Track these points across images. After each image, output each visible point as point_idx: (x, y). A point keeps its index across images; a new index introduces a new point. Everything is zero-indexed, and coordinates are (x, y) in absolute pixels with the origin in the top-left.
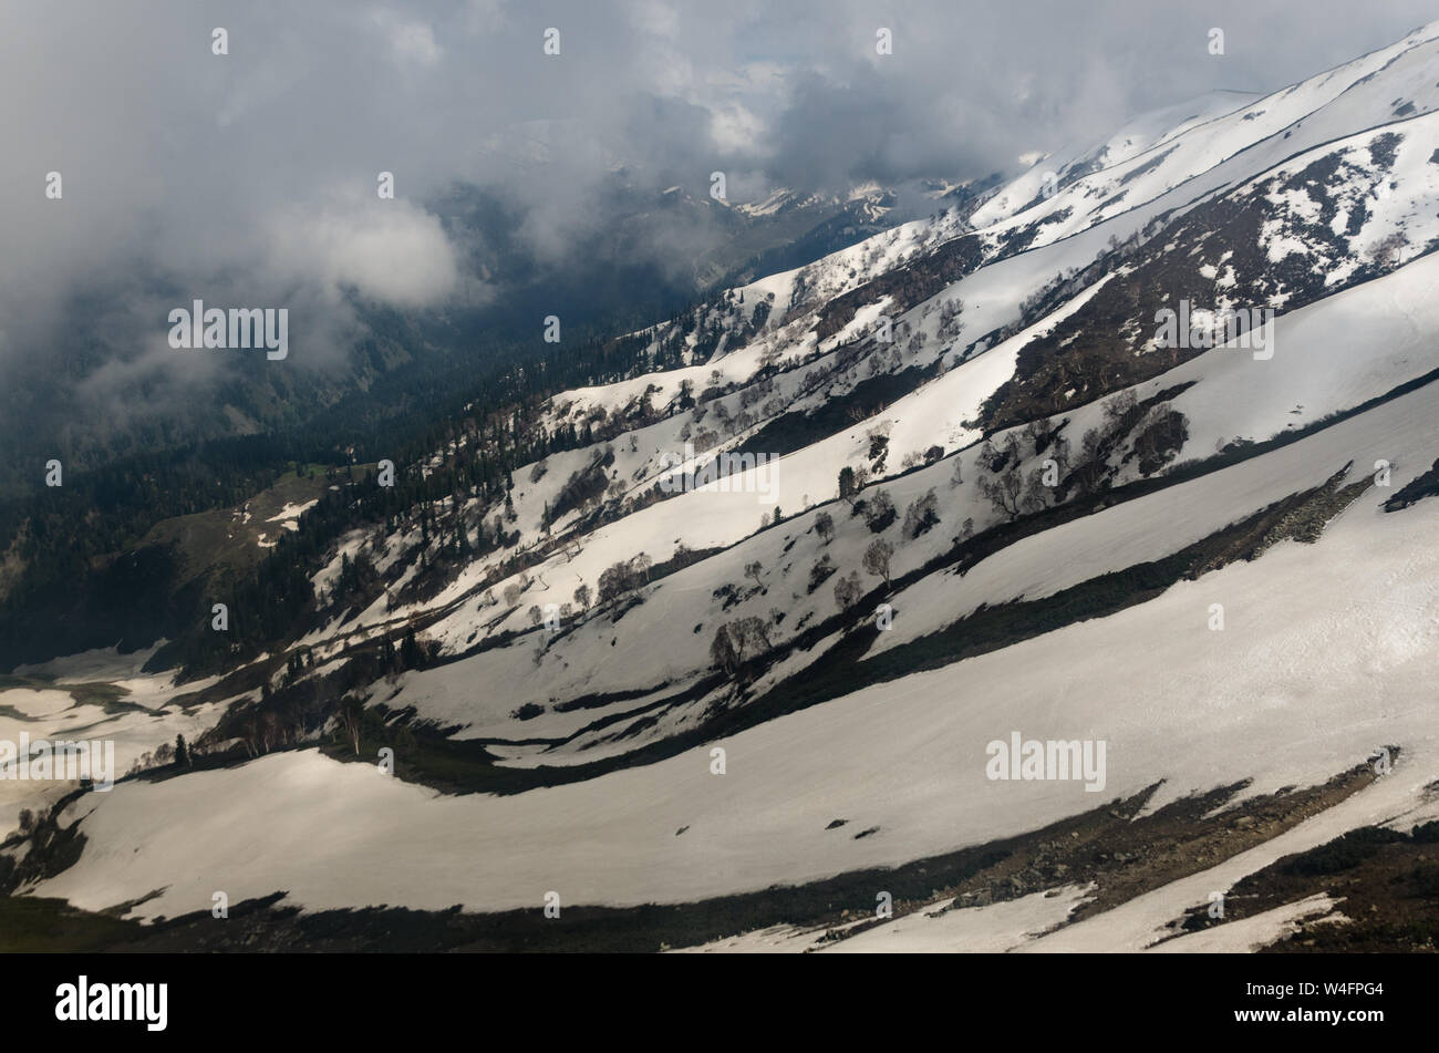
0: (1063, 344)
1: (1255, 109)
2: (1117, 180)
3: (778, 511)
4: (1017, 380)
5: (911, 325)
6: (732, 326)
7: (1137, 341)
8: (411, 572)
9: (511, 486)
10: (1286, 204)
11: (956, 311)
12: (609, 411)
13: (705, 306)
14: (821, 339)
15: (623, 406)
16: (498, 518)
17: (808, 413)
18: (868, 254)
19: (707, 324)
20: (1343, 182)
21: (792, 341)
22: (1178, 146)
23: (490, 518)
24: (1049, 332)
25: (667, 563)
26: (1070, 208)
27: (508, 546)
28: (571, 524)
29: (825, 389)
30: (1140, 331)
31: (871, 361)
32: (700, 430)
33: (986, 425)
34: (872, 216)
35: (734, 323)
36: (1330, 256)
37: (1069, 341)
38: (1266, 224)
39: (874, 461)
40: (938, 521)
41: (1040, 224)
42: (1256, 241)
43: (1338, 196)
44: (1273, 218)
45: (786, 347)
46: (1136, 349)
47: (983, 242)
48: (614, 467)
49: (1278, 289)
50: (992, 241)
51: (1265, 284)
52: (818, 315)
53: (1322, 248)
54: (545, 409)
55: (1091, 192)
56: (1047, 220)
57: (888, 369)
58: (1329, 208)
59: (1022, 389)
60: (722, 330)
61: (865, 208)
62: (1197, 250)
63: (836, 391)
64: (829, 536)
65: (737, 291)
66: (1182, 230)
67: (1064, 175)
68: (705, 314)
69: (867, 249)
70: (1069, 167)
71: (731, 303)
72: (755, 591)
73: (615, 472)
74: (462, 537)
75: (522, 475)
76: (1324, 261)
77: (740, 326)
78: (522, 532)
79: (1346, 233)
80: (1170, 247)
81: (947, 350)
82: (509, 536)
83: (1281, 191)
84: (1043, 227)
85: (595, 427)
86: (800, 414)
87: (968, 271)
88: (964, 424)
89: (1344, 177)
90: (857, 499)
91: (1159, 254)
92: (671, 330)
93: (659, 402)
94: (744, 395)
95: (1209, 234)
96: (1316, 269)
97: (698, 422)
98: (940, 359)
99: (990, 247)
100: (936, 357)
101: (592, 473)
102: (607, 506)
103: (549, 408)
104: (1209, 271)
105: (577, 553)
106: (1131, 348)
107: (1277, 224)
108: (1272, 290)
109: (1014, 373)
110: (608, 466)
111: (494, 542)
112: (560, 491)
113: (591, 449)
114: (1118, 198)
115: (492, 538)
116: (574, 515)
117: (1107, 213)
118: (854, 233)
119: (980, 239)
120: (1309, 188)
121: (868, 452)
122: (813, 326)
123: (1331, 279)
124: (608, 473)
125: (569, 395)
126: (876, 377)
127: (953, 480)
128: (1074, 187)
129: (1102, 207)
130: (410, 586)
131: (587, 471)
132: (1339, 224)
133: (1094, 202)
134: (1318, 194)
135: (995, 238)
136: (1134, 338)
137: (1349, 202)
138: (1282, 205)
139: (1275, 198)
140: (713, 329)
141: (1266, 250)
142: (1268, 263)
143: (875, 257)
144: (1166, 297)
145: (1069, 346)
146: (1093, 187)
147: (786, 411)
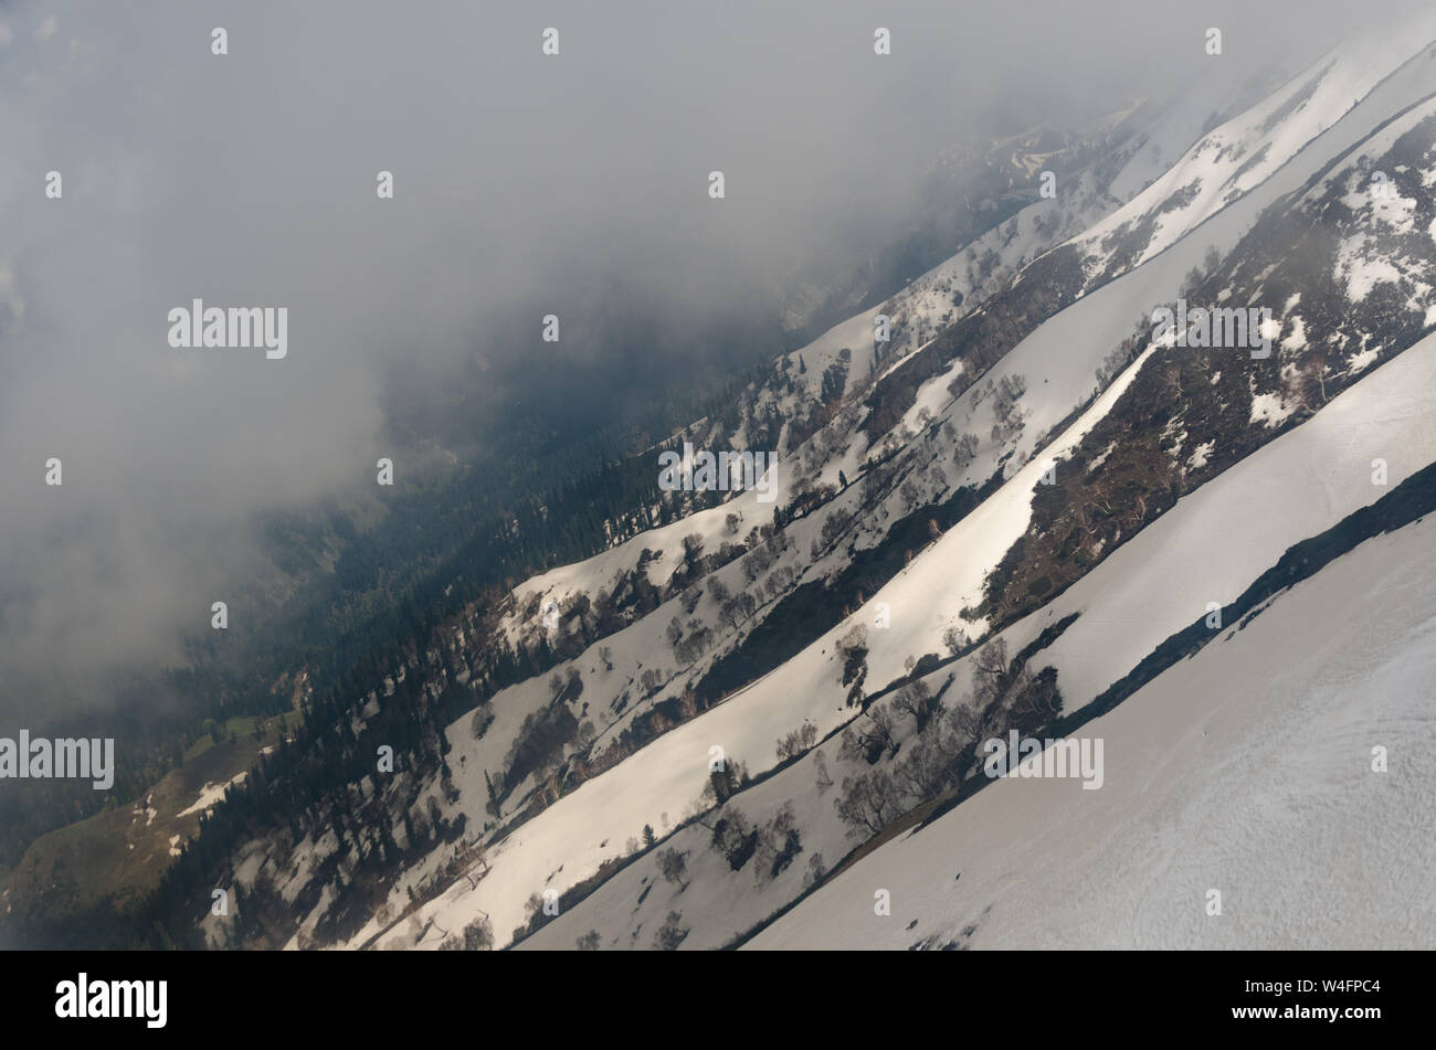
0: (1093, 466)
2: (1257, 128)
3: (648, 831)
4: (1034, 532)
5: (956, 426)
6: (793, 410)
7: (1182, 451)
8: (327, 898)
9: (446, 748)
10: (1368, 207)
11: (1015, 392)
12: (593, 598)
13: (751, 387)
14: (871, 442)
15: (610, 589)
16: (432, 801)
17: (828, 583)
18: (975, 266)
19: (757, 414)
21: (833, 450)
23: (422, 803)
24: (1074, 450)
26: (1197, 182)
27: (450, 841)
28: (526, 798)
29: (847, 542)
30: (1186, 434)
31: (907, 490)
32: (693, 625)
33: (994, 611)
35: (796, 405)
36: (1429, 280)
37: (1100, 460)
38: (1342, 242)
39: (850, 686)
40: (799, 850)
41: (1156, 214)
44: (1353, 231)
45: (827, 460)
47: (1082, 253)
48: (581, 700)
49: (1363, 343)
50: (1095, 250)
51: (1345, 339)
52: (867, 403)
53: (1420, 268)
54: (506, 608)
55: (1223, 152)
56: (1167, 206)
57: (930, 497)
58: (1426, 204)
59: (1042, 547)
60: (780, 419)
61: (1014, 160)
62: (1255, 295)
63: (863, 543)
64: (683, 880)
65: (794, 357)
68: (754, 400)
69: (974, 257)
71: (787, 377)
73: (586, 705)
74: (387, 839)
75: (460, 730)
76: (1421, 289)
77: (805, 408)
78: (467, 814)
80: (1224, 295)
81: (1009, 455)
82: (451, 822)
83: (1361, 188)
84: (1163, 218)
85: (574, 626)
86: (818, 584)
87: (1066, 303)
90: (718, 817)
92: (709, 432)
93: (660, 575)
94: (748, 562)
95: (1271, 268)
96: (1411, 303)
97: (691, 612)
99: (1094, 259)
100: (995, 467)
101: (552, 715)
102: (572, 763)
103: (512, 606)
105: (485, 874)
107: (1358, 241)
108: (1353, 346)
109: (1028, 521)
110: (574, 700)
111: (432, 836)
112: (511, 748)
113: (548, 677)
114: (1259, 157)
115: (427, 831)
116: (530, 783)
117: (1245, 183)
118: (995, 207)
119: (1078, 250)
120: (1398, 177)
121: (841, 674)
122: (860, 421)
123: (1431, 318)
124: (575, 709)
125: (536, 583)
126: (916, 511)
128: (1199, 150)
129: (1236, 176)
130: (327, 919)
131: (546, 712)
133: (1227, 167)
134: (1408, 185)
135: (1098, 244)
136: (1178, 447)
138: (1363, 210)
139: (1353, 200)
140: (767, 419)
141: (1344, 283)
142: (1347, 304)
144: (1217, 377)
145: (1099, 469)
146: (1224, 145)
147: (799, 584)
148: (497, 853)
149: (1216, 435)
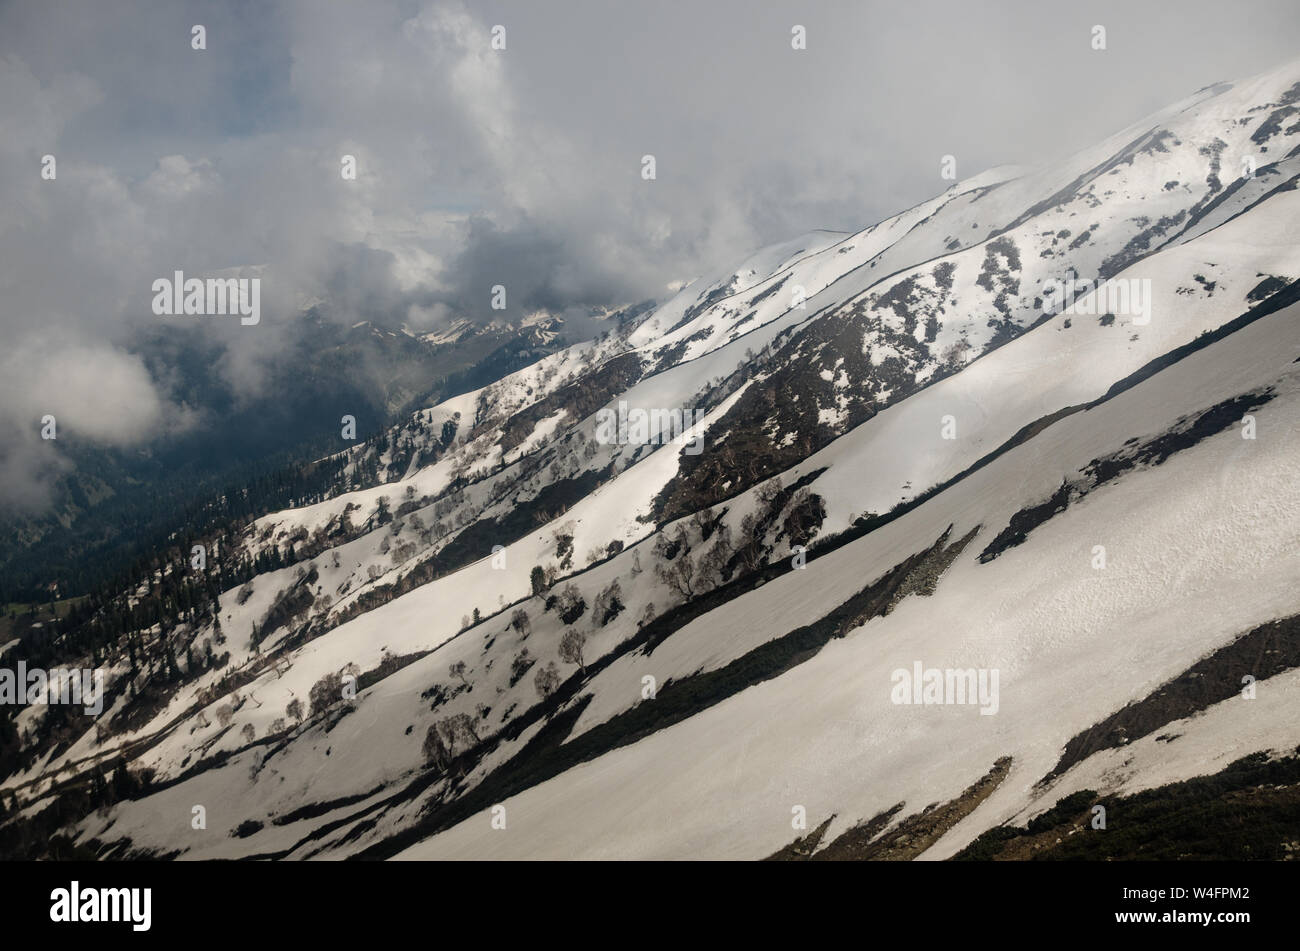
0: (717, 443)
1: (847, 245)
2: (746, 303)
3: (477, 612)
4: (681, 476)
5: (586, 434)
6: (422, 445)
7: (776, 436)
8: (120, 702)
9: (218, 609)
10: (879, 319)
12: (311, 530)
13: (397, 427)
14: (505, 451)
15: (324, 525)
16: (207, 642)
17: (498, 520)
18: (542, 373)
19: (400, 444)
20: (918, 301)
21: (479, 454)
22: (792, 274)
23: (198, 643)
24: (704, 433)
25: (375, 671)
26: (712, 326)
27: (218, 668)
28: (280, 641)
29: (513, 496)
30: (778, 428)
31: (552, 468)
32: (399, 542)
33: (658, 518)
34: (543, 340)
35: (425, 442)
36: (916, 359)
37: (721, 440)
38: (866, 335)
39: (562, 558)
40: (623, 608)
41: (687, 341)
42: (860, 349)
43: (916, 311)
44: (871, 330)
45: (474, 460)
46: (777, 443)
47: (641, 358)
48: (318, 583)
49: (882, 387)
50: (649, 357)
51: (872, 384)
52: (501, 429)
53: (909, 352)
54: (248, 533)
55: (727, 312)
56: (694, 338)
57: (567, 475)
58: (911, 322)
59: (687, 484)
60: (413, 449)
61: (537, 333)
62: (815, 358)
63: (523, 498)
64: (526, 631)
65: (425, 412)
66: (803, 341)
67: (703, 299)
68: (397, 435)
69: (541, 369)
70: (707, 294)
71: (420, 424)
72: (461, 689)
73: (320, 588)
74: (172, 663)
75: (228, 598)
76: (912, 363)
77: (430, 444)
78: (231, 652)
79: (925, 340)
80: (795, 357)
81: (619, 454)
82: (219, 657)
83: (874, 309)
84: (691, 344)
85: (298, 546)
86: (491, 520)
87: (630, 384)
88: (639, 519)
89: (918, 297)
90: (549, 594)
91: (787, 363)
92: (365, 452)
93: (358, 519)
94: (438, 507)
95: (824, 344)
96: (907, 370)
97: (396, 535)
98: (613, 463)
99: (648, 362)
100: (610, 461)
101: (297, 591)
102: (314, 620)
103: (252, 532)
104: (827, 375)
105: (287, 669)
106: (773, 443)
107: (875, 335)
108: (877, 388)
109: (677, 470)
110: (312, 584)
111: (204, 666)
112: (267, 610)
113: (296, 567)
114: (749, 317)
115: (202, 661)
116: (282, 632)
117: (742, 329)
118: (528, 355)
119: (639, 356)
120: (894, 306)
121: (555, 551)
122: (497, 440)
123: (920, 377)
124: (313, 590)
125: (272, 518)
126: (558, 482)
127: (633, 569)
128: (713, 310)
129: (737, 325)
130: (120, 717)
131: (293, 589)
132: (920, 334)
133: (730, 321)
134: (901, 310)
135: (651, 353)
136: (774, 434)
137: (925, 317)
138: (876, 320)
139: (870, 315)
140: (405, 448)
141: (869, 356)
142: (871, 366)
143: (548, 376)
144: (796, 398)
145: (721, 444)
146: (728, 309)
147: (479, 519)
148: (296, 656)
149: (798, 428)
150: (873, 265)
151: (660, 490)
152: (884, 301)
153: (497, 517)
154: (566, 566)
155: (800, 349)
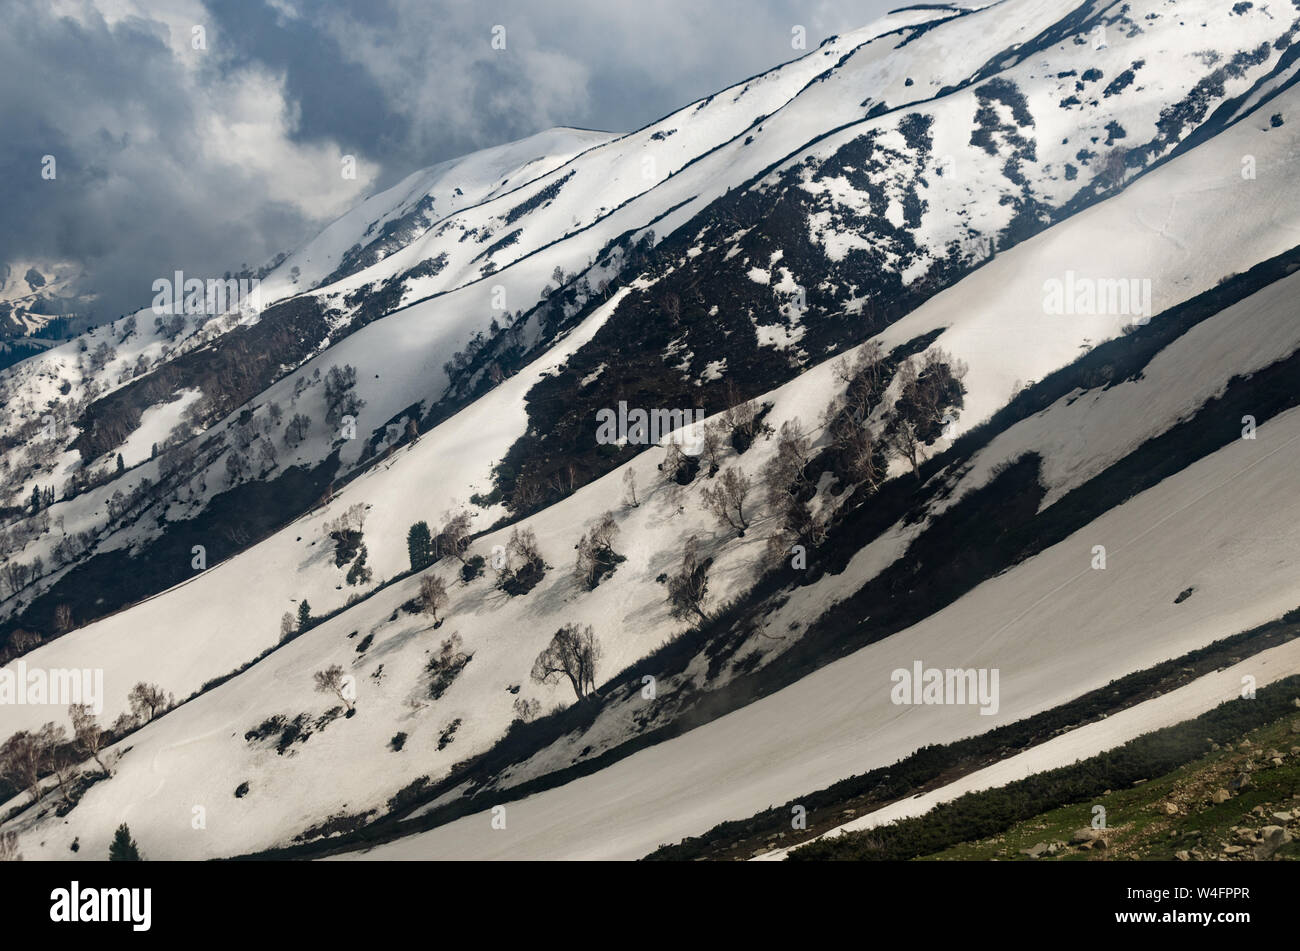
0: (585, 382)
1: (664, 127)
4: (534, 434)
5: (281, 408)
7: (691, 367)
10: (826, 193)
11: (347, 382)
14: (87, 461)
17: (134, 552)
18: (86, 357)
20: (883, 169)
21: (37, 466)
22: (573, 173)
24: (561, 368)
29: (158, 511)
30: (692, 354)
31: (229, 462)
33: (508, 498)
36: (897, 251)
37: (592, 377)
38: (810, 216)
41: (404, 277)
42: (806, 238)
43: (883, 184)
44: (817, 210)
45: (29, 475)
46: (695, 376)
49: (852, 292)
50: (338, 304)
51: (835, 288)
53: (886, 241)
55: (467, 234)
56: (415, 272)
57: (256, 475)
58: (878, 197)
59: (547, 446)
62: (733, 252)
63: (175, 514)
64: (440, 614)
66: (704, 230)
72: (333, 714)
76: (892, 257)
79: (906, 225)
80: (694, 252)
81: (345, 440)
83: (816, 179)
84: (410, 282)
86: (119, 554)
88: (475, 500)
89: (883, 162)
90: (468, 555)
91: (683, 261)
95: (742, 232)
96: (885, 266)
98: (335, 457)
99: (337, 312)
104: (759, 276)
106: (687, 377)
107: (824, 217)
108: (843, 294)
109: (527, 424)
114: (510, 239)
117: (501, 258)
119: (319, 302)
120: (849, 176)
121: (332, 556)
122: (69, 443)
123: (908, 277)
126: (240, 486)
128: (443, 229)
129: (491, 251)
132: (895, 215)
134: (858, 181)
136: (687, 364)
137: (898, 191)
138: (823, 195)
139: (814, 189)
141: (822, 248)
142: (829, 262)
144: (714, 310)
145: (592, 385)
146: (469, 228)
147: (95, 553)
149: (727, 355)
150: (749, 141)
151: (503, 456)
152: (831, 168)
153: (129, 548)
154: (359, 577)
155: (702, 240)
